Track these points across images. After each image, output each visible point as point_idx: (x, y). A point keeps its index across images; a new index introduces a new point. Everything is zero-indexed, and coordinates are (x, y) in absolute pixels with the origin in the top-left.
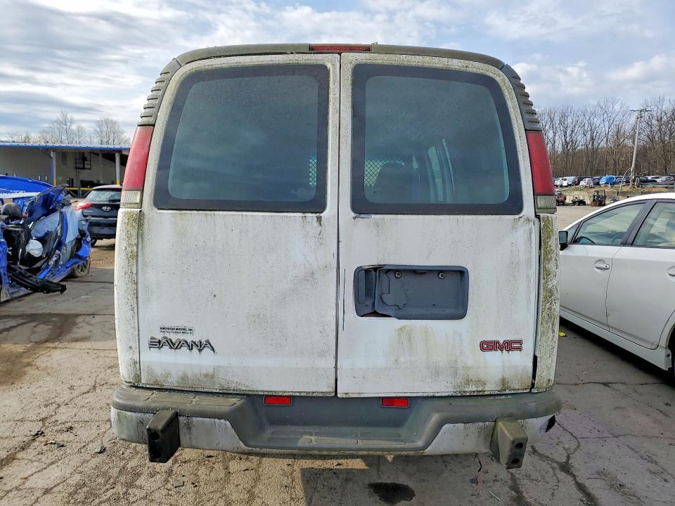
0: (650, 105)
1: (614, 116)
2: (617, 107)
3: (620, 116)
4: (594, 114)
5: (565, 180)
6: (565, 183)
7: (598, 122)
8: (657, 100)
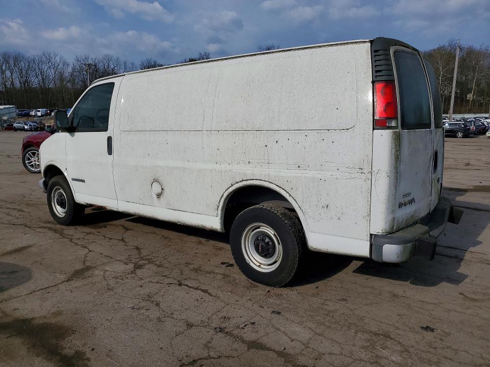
0: (80, 60)
1: (56, 65)
2: (58, 59)
3: (61, 65)
4: (41, 61)
5: (39, 111)
6: (39, 114)
7: (46, 69)
8: (84, 57)
